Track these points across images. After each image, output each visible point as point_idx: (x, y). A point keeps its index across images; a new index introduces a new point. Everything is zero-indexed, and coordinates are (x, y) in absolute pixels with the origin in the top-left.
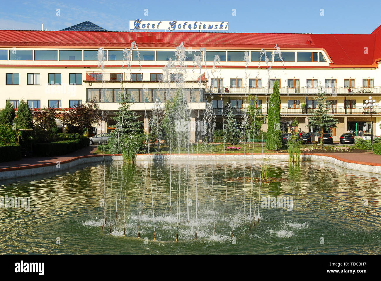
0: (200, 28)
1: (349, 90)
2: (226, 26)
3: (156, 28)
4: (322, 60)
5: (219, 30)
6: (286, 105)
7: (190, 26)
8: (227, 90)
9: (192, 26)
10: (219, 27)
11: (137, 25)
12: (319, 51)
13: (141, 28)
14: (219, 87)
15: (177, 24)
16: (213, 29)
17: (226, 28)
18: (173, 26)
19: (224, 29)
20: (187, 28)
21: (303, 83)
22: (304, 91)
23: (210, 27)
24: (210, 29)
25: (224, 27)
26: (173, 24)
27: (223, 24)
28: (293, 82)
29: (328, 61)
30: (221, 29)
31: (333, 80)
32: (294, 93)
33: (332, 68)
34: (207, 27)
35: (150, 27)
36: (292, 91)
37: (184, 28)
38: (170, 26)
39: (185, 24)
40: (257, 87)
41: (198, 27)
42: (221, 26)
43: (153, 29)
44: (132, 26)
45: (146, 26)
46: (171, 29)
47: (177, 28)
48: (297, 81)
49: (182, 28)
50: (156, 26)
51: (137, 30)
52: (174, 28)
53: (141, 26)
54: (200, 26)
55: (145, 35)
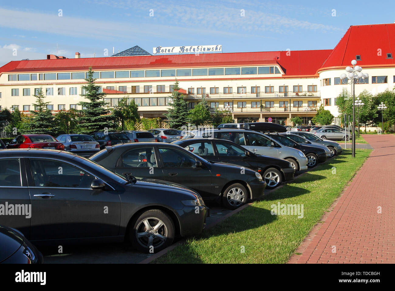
0: (201, 51)
1: (297, 94)
2: (220, 48)
3: (171, 52)
4: (277, 72)
5: (214, 51)
6: (250, 105)
7: (194, 50)
8: (208, 96)
9: (196, 50)
10: (214, 49)
11: (158, 51)
12: (274, 66)
13: (161, 53)
14: (203, 94)
15: (185, 49)
16: (211, 51)
17: (220, 50)
18: (182, 50)
19: (219, 51)
20: (192, 50)
21: (262, 90)
22: (263, 95)
23: (209, 49)
24: (208, 51)
25: (218, 49)
26: (182, 49)
27: (217, 47)
28: (255, 89)
29: (282, 73)
30: (216, 51)
31: (286, 87)
32: (256, 97)
33: (285, 78)
34: (206, 49)
35: (167, 52)
36: (254, 96)
37: (190, 51)
38: (180, 50)
39: (191, 48)
41: (200, 49)
42: (216, 48)
44: (154, 52)
45: (164, 51)
46: (181, 52)
47: (185, 51)
48: (259, 88)
49: (189, 51)
50: (171, 51)
51: (158, 54)
52: (183, 51)
53: (160, 51)
54: (201, 49)
55: (162, 57)
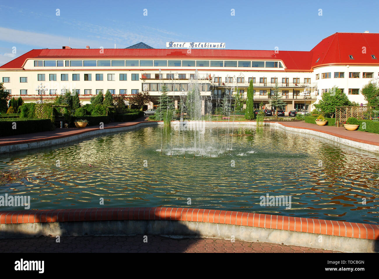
0: (208, 47)
1: (296, 85)
2: (224, 45)
3: (182, 47)
4: (280, 67)
5: (219, 48)
6: (259, 93)
7: (202, 46)
8: (223, 84)
9: (204, 46)
10: (219, 46)
11: (171, 45)
12: (278, 61)
13: (173, 47)
14: (219, 82)
15: (194, 44)
16: (216, 47)
17: (223, 47)
18: (192, 46)
19: (222, 48)
20: (200, 46)
21: (269, 80)
22: (269, 85)
23: (214, 46)
24: (214, 47)
25: (222, 46)
26: (192, 44)
27: (222, 44)
28: (262, 80)
29: (284, 67)
30: (221, 47)
31: (287, 79)
32: (263, 86)
33: (286, 71)
34: (212, 46)
35: (179, 46)
36: (262, 85)
37: (199, 46)
38: (190, 46)
39: (199, 44)
40: (241, 82)
41: (207, 46)
42: (221, 46)
43: (180, 47)
44: (168, 46)
45: (176, 45)
46: (191, 47)
47: (194, 47)
48: (265, 79)
49: (197, 47)
50: (182, 46)
51: (171, 48)
52: (193, 46)
53: (173, 45)
54: (208, 45)
55: (176, 51)
